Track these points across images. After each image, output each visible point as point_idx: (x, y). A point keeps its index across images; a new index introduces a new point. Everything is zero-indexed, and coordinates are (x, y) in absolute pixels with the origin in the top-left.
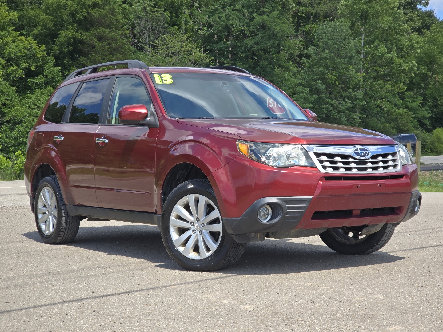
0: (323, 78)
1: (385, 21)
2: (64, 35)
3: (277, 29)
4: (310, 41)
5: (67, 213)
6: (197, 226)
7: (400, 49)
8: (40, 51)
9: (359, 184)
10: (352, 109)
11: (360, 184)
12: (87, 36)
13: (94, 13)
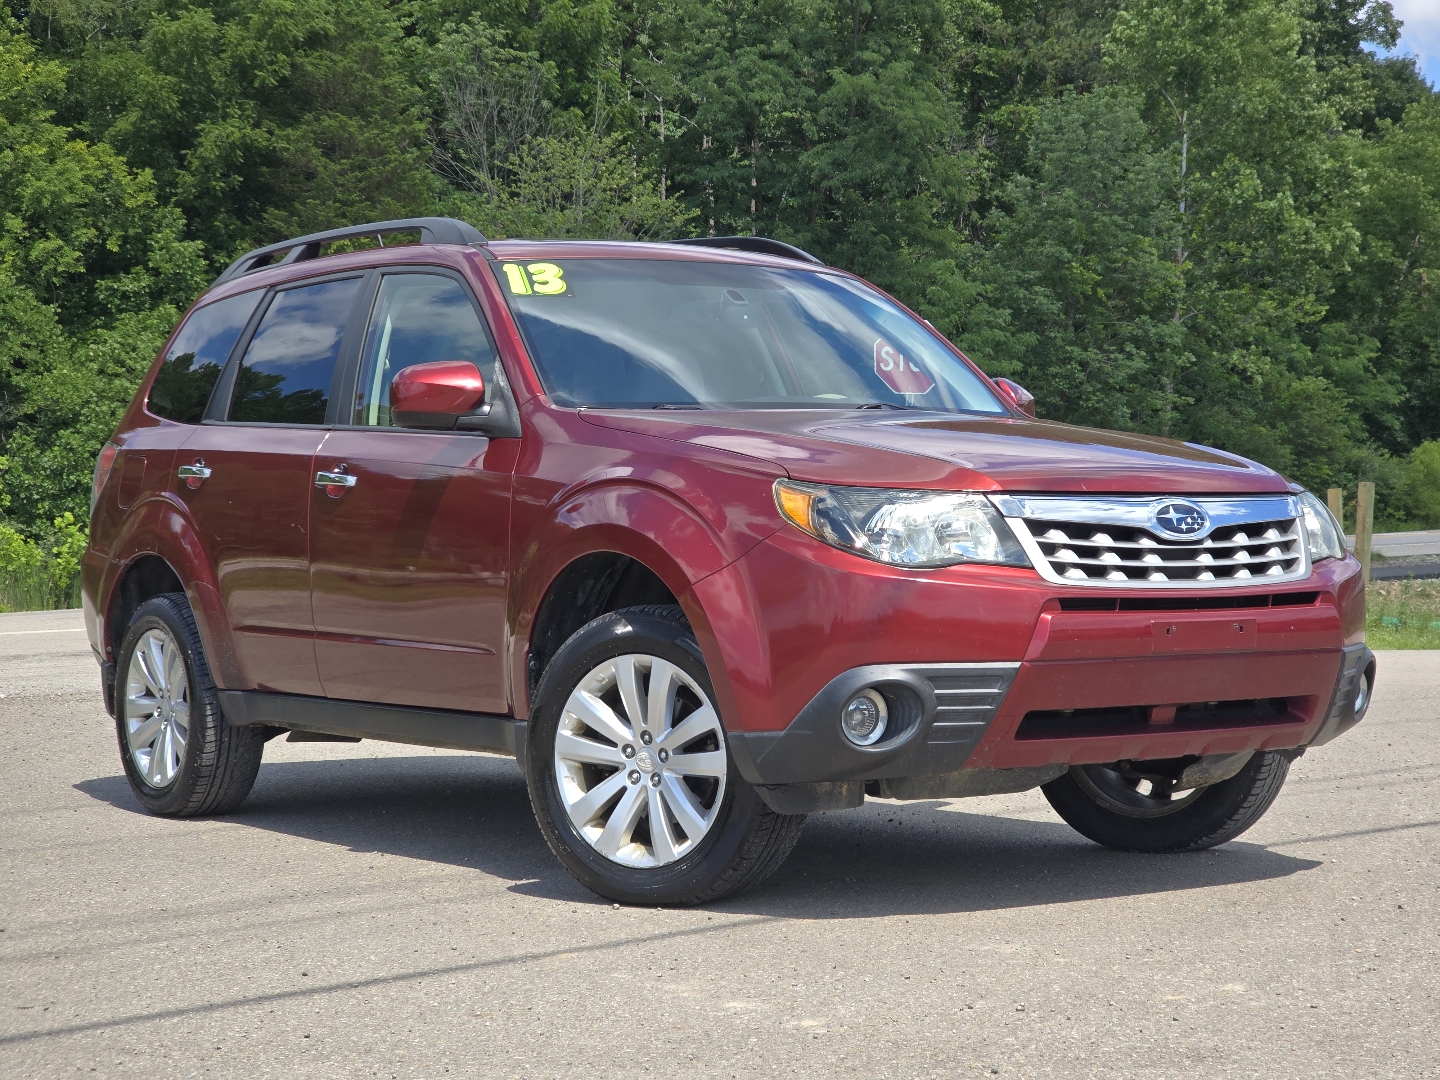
0: (1055, 278)
1: (1256, 94)
2: (215, 136)
3: (906, 117)
4: (1012, 158)
5: (220, 716)
6: (645, 758)
7: (1304, 185)
8: (137, 187)
9: (1170, 624)
10: (1148, 380)
11: (1176, 624)
12: (288, 141)
13: (314, 65)
